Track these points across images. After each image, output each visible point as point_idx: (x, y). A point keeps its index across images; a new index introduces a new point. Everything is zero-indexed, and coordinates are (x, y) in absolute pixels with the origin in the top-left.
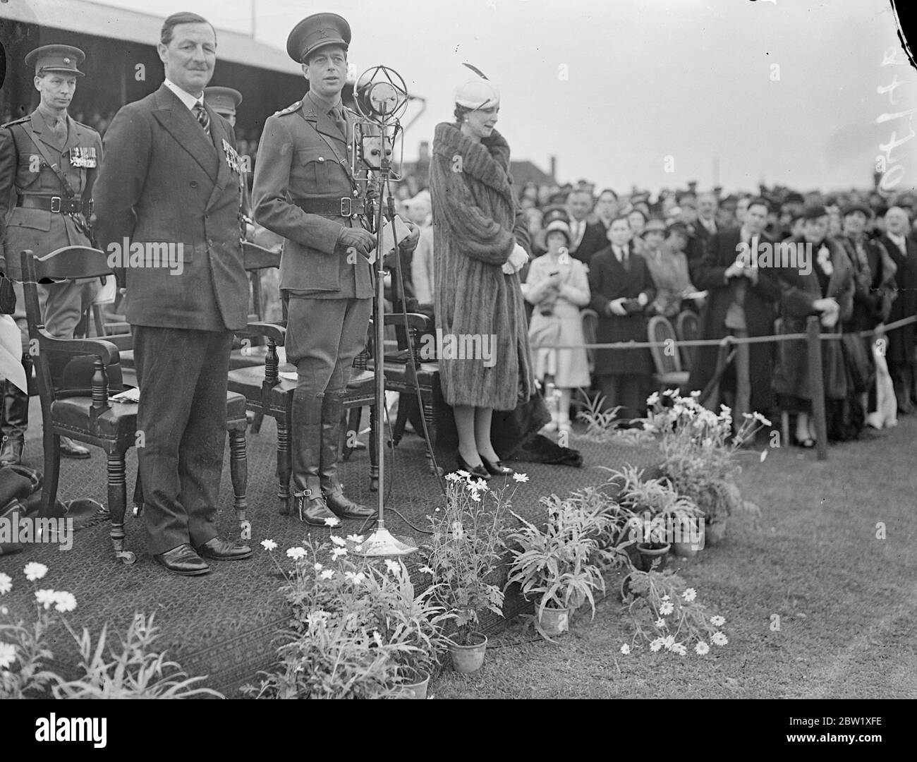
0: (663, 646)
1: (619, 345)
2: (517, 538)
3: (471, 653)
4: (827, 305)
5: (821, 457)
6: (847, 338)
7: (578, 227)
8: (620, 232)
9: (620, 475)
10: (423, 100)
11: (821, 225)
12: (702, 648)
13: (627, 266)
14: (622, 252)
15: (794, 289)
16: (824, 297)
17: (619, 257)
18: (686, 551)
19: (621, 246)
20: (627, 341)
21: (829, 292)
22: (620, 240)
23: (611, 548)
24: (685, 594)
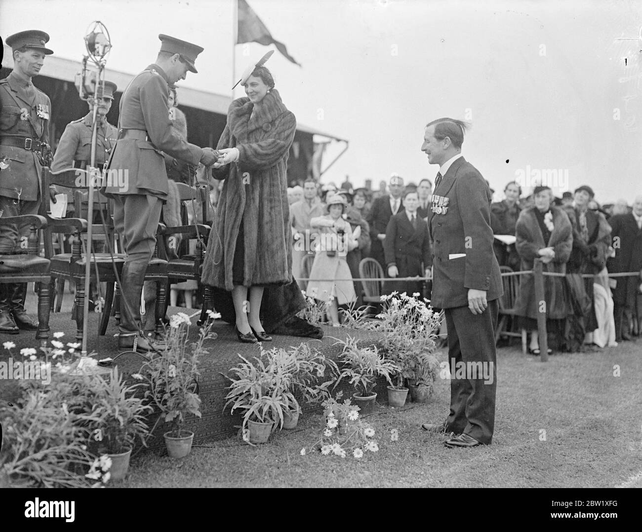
0: (331, 451)
1: (409, 279)
2: (237, 371)
3: (178, 443)
4: (547, 252)
5: (544, 360)
6: (569, 276)
7: (396, 203)
8: (412, 201)
9: (342, 342)
10: (347, 142)
11: (544, 197)
12: (358, 453)
13: (415, 225)
14: (412, 216)
15: (525, 242)
16: (546, 246)
17: (410, 218)
18: (395, 403)
19: (412, 212)
20: (414, 276)
21: (550, 243)
22: (412, 207)
23: (317, 386)
24: (350, 415)
